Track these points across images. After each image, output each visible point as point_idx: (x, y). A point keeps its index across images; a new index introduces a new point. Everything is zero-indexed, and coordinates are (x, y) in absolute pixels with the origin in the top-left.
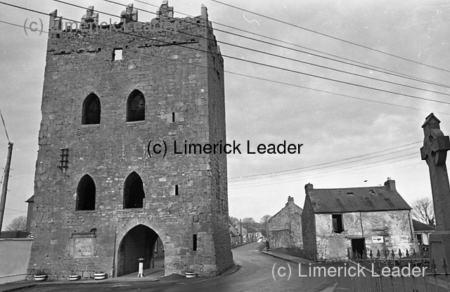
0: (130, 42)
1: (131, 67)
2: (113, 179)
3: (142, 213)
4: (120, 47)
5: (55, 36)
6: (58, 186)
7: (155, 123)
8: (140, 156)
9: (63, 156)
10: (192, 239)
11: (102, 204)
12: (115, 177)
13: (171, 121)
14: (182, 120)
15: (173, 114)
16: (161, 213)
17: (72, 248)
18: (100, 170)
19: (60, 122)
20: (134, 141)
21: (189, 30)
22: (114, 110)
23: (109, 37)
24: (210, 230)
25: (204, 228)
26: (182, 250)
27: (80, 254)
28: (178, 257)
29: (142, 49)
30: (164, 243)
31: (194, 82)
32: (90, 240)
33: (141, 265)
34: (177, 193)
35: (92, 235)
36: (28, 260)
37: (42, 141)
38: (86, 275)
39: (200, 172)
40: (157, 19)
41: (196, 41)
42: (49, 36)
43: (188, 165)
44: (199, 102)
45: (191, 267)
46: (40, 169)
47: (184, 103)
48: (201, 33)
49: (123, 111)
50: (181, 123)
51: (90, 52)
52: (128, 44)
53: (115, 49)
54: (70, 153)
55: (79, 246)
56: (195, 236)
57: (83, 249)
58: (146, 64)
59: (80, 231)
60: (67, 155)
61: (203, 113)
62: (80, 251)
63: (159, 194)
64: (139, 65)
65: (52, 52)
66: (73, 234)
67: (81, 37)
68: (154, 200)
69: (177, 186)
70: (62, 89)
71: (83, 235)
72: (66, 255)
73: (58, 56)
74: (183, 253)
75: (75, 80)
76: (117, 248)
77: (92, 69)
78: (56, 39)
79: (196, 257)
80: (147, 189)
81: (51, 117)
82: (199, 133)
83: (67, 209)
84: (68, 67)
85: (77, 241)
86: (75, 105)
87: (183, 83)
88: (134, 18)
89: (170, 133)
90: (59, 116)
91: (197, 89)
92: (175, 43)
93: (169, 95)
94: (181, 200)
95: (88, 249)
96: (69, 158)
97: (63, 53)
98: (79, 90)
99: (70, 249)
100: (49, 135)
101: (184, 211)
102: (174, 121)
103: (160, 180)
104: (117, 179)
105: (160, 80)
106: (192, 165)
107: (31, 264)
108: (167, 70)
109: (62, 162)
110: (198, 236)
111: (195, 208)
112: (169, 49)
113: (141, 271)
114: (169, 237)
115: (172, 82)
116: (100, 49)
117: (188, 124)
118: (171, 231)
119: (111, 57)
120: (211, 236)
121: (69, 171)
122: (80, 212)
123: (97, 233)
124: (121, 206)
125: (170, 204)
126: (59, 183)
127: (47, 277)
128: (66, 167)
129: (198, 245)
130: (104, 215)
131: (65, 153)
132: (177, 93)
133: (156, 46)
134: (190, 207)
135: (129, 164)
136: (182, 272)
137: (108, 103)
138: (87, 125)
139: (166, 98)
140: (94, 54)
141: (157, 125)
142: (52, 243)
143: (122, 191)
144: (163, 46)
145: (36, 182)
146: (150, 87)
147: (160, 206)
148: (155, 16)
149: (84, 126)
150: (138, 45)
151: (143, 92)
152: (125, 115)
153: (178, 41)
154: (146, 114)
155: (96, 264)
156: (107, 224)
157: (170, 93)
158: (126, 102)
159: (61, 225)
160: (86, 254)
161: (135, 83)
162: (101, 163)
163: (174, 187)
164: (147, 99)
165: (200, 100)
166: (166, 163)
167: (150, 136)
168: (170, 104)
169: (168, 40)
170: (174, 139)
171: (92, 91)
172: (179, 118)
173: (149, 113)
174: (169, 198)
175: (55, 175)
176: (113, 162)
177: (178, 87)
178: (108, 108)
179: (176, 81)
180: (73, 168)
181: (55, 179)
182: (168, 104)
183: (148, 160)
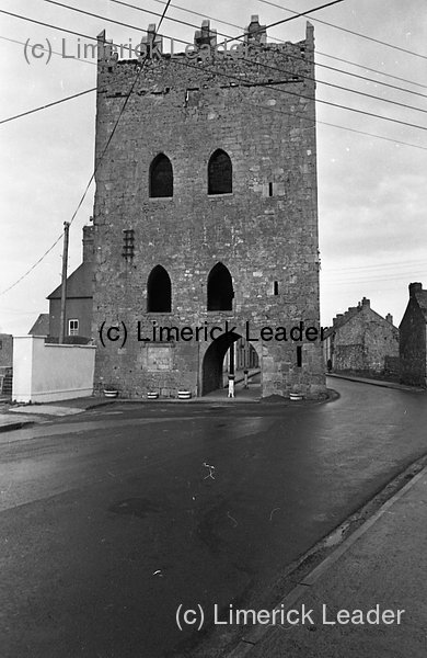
0: (209, 79)
1: (212, 116)
2: (192, 272)
3: (231, 316)
4: (195, 86)
5: (106, 69)
6: (123, 281)
7: (246, 197)
8: (227, 242)
9: (126, 240)
10: (295, 352)
11: (180, 305)
12: (195, 269)
13: (268, 195)
14: (282, 193)
15: (271, 185)
16: (255, 318)
17: (145, 360)
18: (175, 260)
19: (120, 194)
20: (219, 222)
21: (290, 63)
22: (189, 176)
23: (180, 72)
24: (318, 341)
26: (283, 366)
27: (155, 367)
28: (278, 374)
29: (226, 90)
30: (260, 355)
31: (298, 139)
32: (167, 349)
34: (276, 293)
35: (169, 344)
36: (93, 372)
37: (99, 220)
38: (165, 392)
39: (307, 266)
41: (300, 79)
42: (98, 69)
43: (290, 255)
44: (304, 168)
45: (295, 386)
46: (98, 257)
47: (285, 170)
48: (306, 67)
49: (202, 180)
50: (280, 198)
51: (156, 94)
52: (206, 83)
53: (189, 90)
54: (135, 236)
55: (153, 357)
56: (299, 349)
57: (158, 359)
58: (232, 112)
60: (132, 239)
61: (309, 185)
62: (155, 363)
63: (253, 293)
64: (223, 115)
65: (104, 95)
66: (145, 343)
67: (143, 72)
68: (247, 301)
69: (276, 283)
70: (119, 147)
72: (138, 367)
73: (112, 99)
74: (285, 368)
75: (137, 135)
76: (202, 361)
77: (160, 120)
78: (108, 74)
79: (301, 375)
80: (237, 286)
81: (108, 186)
82: (304, 212)
83: (136, 309)
84: (127, 116)
85: (150, 351)
86: (139, 171)
87: (283, 141)
88: (212, 43)
89: (266, 212)
90: (118, 185)
91: (302, 150)
92: (270, 82)
93: (264, 158)
94: (281, 301)
95: (165, 361)
96: (135, 242)
97: (119, 95)
98: (144, 149)
99: (142, 360)
100: (107, 212)
101: (285, 316)
102: (271, 194)
103: (255, 274)
104: (198, 272)
105: (252, 136)
106: (295, 255)
107: (96, 377)
108: (261, 122)
109: (126, 247)
110: (304, 349)
111: (300, 312)
112: (263, 91)
113: (231, 390)
114: (265, 349)
115: (268, 139)
116: (168, 90)
117: (290, 199)
119: (184, 100)
120: (320, 348)
121: (135, 260)
122: (153, 314)
124: (205, 307)
125: (268, 307)
126: (124, 276)
127: (118, 393)
128: (132, 255)
129: (303, 359)
130: (183, 318)
131: (129, 235)
132: (275, 155)
133: (245, 85)
134: (293, 312)
135: (214, 253)
136: (284, 393)
137: (183, 167)
138: (157, 199)
139: (261, 162)
140: (160, 97)
141: (249, 200)
143: (205, 287)
144: (255, 86)
145: (94, 274)
146: (239, 146)
147: (254, 309)
149: (153, 199)
150: (220, 84)
151: (230, 153)
152: (206, 186)
153: (275, 79)
154: (234, 184)
155: (177, 380)
157: (265, 155)
158: (206, 167)
160: (163, 367)
161: (217, 139)
162: (176, 250)
163: (273, 284)
164: (234, 163)
165: (305, 166)
166: (262, 252)
167: (240, 215)
168: (266, 171)
169: (262, 78)
170: (272, 219)
171: (162, 149)
172: (279, 191)
173: (237, 183)
174: (266, 299)
175: (117, 265)
176: (192, 249)
177: (277, 146)
178: (182, 175)
179: (274, 137)
180: (142, 256)
181: (118, 270)
182: (262, 170)
183: (239, 246)
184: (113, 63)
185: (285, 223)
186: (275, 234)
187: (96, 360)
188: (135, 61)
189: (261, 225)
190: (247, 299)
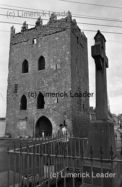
0: (39, 34)
1: (40, 46)
3: (43, 110)
4: (35, 37)
5: (13, 37)
6: (14, 100)
7: (49, 70)
8: (43, 86)
11: (29, 107)
14: (60, 68)
15: (56, 65)
16: (51, 111)
17: (19, 125)
19: (15, 73)
20: (41, 79)
21: (63, 25)
22: (33, 66)
23: (31, 34)
24: (71, 118)
25: (68, 118)
29: (44, 37)
30: (52, 124)
31: (65, 49)
32: (25, 122)
33: (43, 133)
34: (57, 102)
35: (26, 120)
36: (5, 129)
37: (9, 81)
38: (23, 136)
39: (67, 92)
40: (49, 22)
41: (66, 29)
43: (62, 88)
44: (67, 59)
46: (8, 93)
47: (61, 60)
48: (68, 25)
49: (36, 66)
50: (59, 69)
51: (25, 42)
52: (38, 36)
53: (34, 39)
54: (18, 86)
55: (21, 124)
56: (65, 121)
58: (45, 44)
59: (22, 119)
60: (17, 87)
61: (68, 64)
62: (22, 126)
63: (50, 102)
64: (43, 45)
65: (12, 44)
66: (19, 120)
67: (21, 36)
68: (48, 105)
69: (57, 98)
70: (15, 59)
71: (23, 120)
72: (17, 128)
75: (20, 55)
78: (13, 38)
80: (46, 100)
81: (12, 71)
82: (67, 73)
83: (17, 109)
84: (17, 50)
85: (21, 122)
86: (20, 65)
87: (60, 50)
88: (41, 23)
89: (55, 74)
90: (14, 71)
91: (66, 53)
92: (57, 32)
93: (54, 57)
94: (59, 104)
95: (24, 126)
97: (15, 44)
98: (21, 59)
99: (18, 125)
100: (11, 79)
101: (60, 110)
102: (56, 68)
105: (51, 50)
106: (64, 88)
107: (6, 131)
108: (54, 45)
109: (15, 90)
110: (66, 121)
111: (65, 108)
112: (54, 35)
114: (54, 122)
115: (56, 51)
116: (28, 40)
117: (62, 69)
118: (55, 119)
119: (32, 42)
120: (71, 121)
121: (18, 93)
122: (22, 110)
123: (27, 119)
124: (36, 108)
125: (55, 107)
126: (15, 98)
127: (11, 136)
128: (17, 92)
130: (30, 112)
131: (16, 86)
132: (58, 56)
133: (49, 35)
134: (63, 108)
135: (39, 89)
137: (31, 63)
138: (24, 74)
139: (53, 58)
140: (26, 43)
141: (49, 71)
142: (13, 123)
143: (36, 101)
144: (52, 34)
145: (7, 98)
146: (47, 54)
147: (51, 107)
148: (49, 21)
149: (23, 74)
150: (42, 36)
151: (44, 57)
152: (37, 68)
155: (27, 132)
156: (31, 115)
157: (55, 56)
158: (38, 62)
159: (15, 116)
160: (24, 128)
161: (41, 53)
162: (28, 90)
163: (56, 99)
164: (46, 60)
165: (67, 57)
166: (53, 88)
167: (47, 76)
168: (55, 61)
169: (54, 31)
170: (56, 77)
171: (26, 58)
172: (59, 67)
173: (46, 66)
174: (54, 104)
175: (13, 95)
176: (33, 89)
177: (58, 52)
178: (31, 66)
179: (58, 49)
180: (19, 92)
181: (13, 97)
182: (54, 61)
183: (46, 87)
184: (14, 35)
185: (60, 77)
186: (57, 82)
187: (6, 125)
188: (20, 33)
189: (53, 79)
190: (48, 104)
